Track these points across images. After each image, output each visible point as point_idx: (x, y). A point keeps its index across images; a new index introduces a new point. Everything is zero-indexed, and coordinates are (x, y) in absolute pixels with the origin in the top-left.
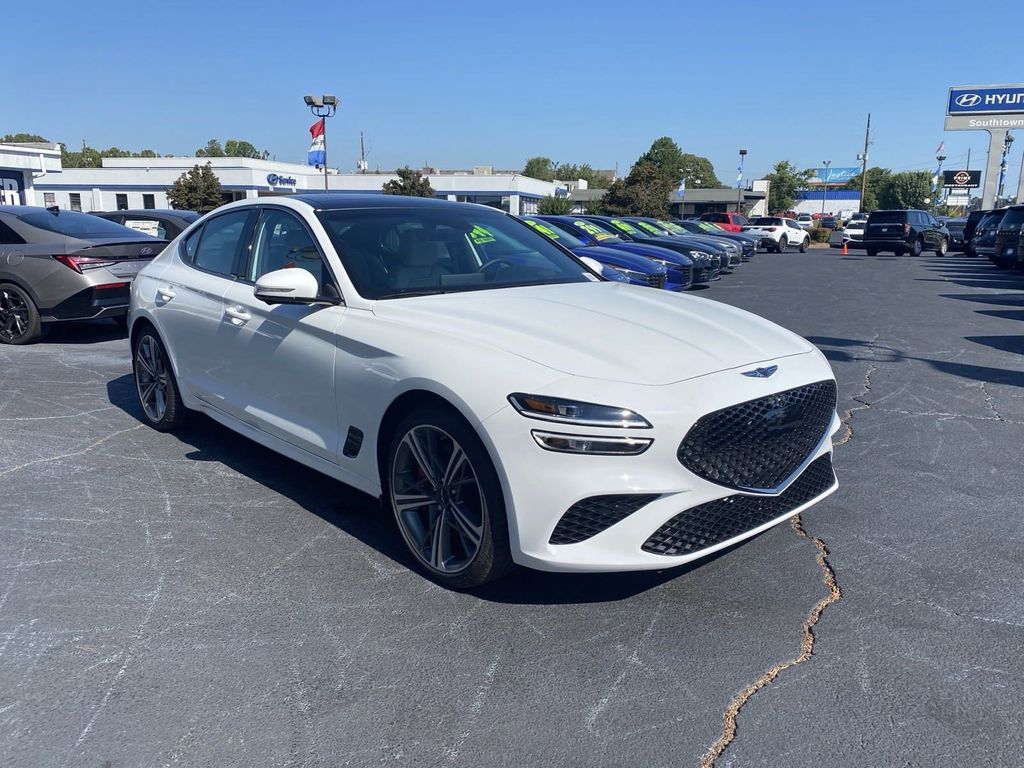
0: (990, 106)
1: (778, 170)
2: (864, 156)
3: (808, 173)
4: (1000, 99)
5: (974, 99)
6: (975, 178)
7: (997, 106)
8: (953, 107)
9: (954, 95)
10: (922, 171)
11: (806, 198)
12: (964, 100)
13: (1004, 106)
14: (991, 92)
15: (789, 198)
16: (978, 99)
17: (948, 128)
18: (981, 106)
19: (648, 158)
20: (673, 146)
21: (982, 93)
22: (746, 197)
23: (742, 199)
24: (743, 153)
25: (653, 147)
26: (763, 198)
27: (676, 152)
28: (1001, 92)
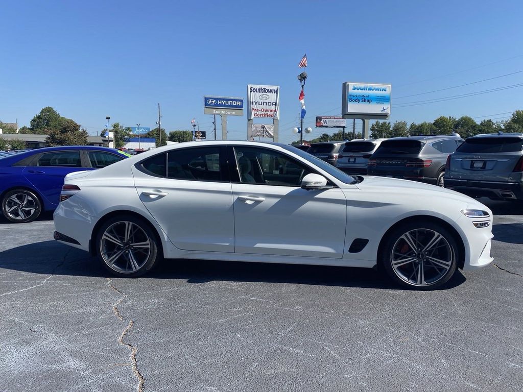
0: (220, 105)
1: (114, 127)
2: (159, 123)
3: (128, 129)
4: (223, 103)
5: (214, 102)
6: (203, 135)
7: (222, 105)
8: (206, 104)
9: (206, 99)
10: (185, 131)
11: (129, 141)
12: (210, 102)
13: (225, 105)
14: (220, 99)
15: (121, 141)
16: (215, 102)
17: (206, 113)
18: (217, 105)
19: (39, 117)
20: (54, 112)
21: (217, 99)
22: (103, 140)
23: (102, 142)
24: (108, 118)
25: (42, 112)
26: (112, 141)
27: (57, 115)
28: (223, 100)
